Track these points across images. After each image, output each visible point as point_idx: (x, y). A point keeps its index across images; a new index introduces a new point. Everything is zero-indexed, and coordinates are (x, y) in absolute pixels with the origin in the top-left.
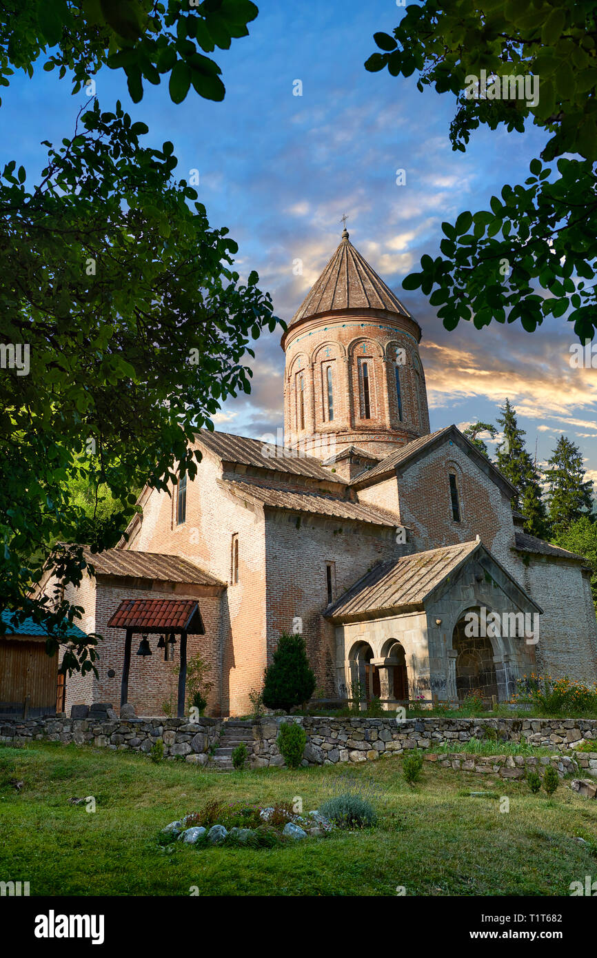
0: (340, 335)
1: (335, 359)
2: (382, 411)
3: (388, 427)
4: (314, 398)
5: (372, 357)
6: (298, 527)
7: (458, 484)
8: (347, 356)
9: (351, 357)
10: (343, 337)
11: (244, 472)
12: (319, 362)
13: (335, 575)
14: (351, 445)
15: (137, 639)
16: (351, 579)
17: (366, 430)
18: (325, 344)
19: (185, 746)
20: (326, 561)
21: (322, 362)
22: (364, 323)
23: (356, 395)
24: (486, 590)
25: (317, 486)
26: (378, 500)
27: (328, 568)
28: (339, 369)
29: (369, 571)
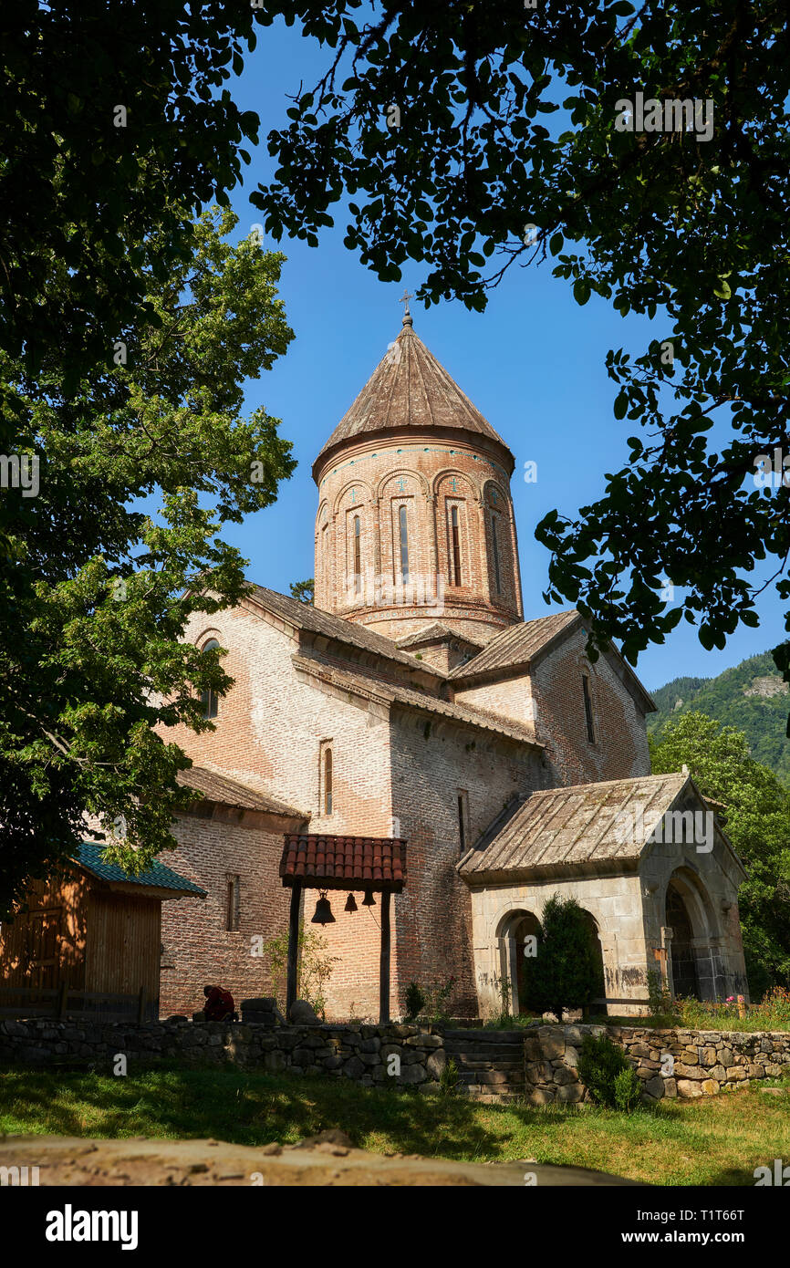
0: (420, 462)
1: (412, 497)
2: (478, 577)
3: (487, 600)
4: (379, 549)
5: (463, 499)
6: (426, 736)
7: (591, 690)
8: (431, 494)
9: (436, 495)
10: (425, 465)
11: (324, 647)
12: (387, 498)
13: (468, 811)
14: (436, 622)
15: (311, 897)
16: (487, 817)
17: (458, 603)
18: (397, 473)
19: (418, 1070)
20: (458, 789)
21: (392, 498)
22: (454, 449)
23: (442, 550)
25: (409, 677)
26: (496, 704)
27: (460, 800)
28: (418, 509)
29: (505, 806)
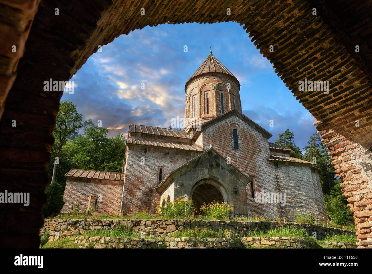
1: (196, 94)
2: (213, 110)
3: (215, 116)
5: (210, 90)
6: (145, 152)
7: (238, 133)
8: (200, 92)
9: (201, 92)
10: (199, 85)
11: (140, 136)
12: (191, 97)
13: (164, 172)
18: (193, 89)
20: (159, 166)
22: (207, 78)
24: (216, 170)
25: (177, 140)
26: (199, 142)
27: (161, 170)
28: (197, 97)
